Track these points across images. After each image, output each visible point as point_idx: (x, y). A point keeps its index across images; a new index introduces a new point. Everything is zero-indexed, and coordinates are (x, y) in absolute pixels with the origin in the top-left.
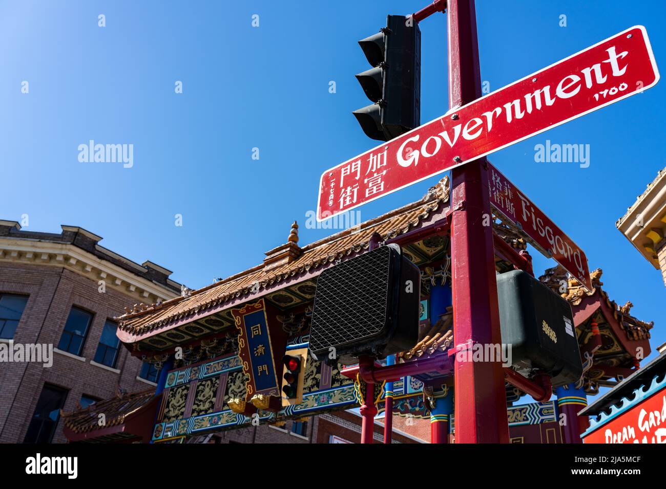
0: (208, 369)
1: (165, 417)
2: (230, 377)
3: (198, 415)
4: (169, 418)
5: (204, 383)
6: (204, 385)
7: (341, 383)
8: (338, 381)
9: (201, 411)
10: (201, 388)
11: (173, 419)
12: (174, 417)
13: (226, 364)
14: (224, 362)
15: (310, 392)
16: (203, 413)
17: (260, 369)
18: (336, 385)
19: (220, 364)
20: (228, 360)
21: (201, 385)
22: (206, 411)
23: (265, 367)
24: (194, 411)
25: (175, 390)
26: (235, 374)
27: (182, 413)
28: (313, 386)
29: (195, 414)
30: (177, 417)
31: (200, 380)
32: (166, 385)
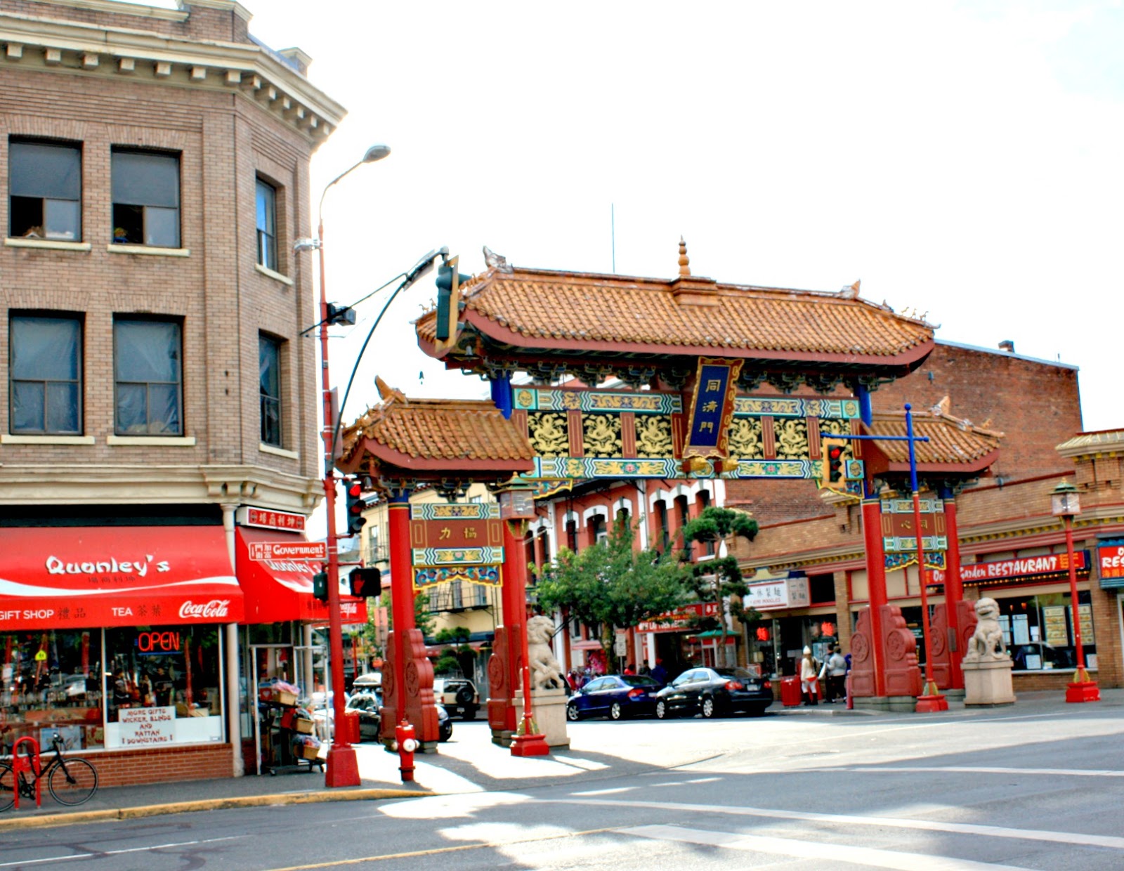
0: (596, 401)
1: (532, 449)
2: (637, 420)
3: (597, 457)
4: (543, 453)
5: (594, 418)
6: (594, 421)
8: (782, 454)
9: (598, 453)
10: (588, 423)
11: (547, 455)
12: (553, 452)
13: (626, 401)
14: (623, 398)
15: (756, 460)
16: (604, 456)
17: (704, 425)
18: (780, 457)
19: (616, 399)
20: (628, 398)
21: (587, 418)
22: (610, 455)
23: (711, 425)
24: (587, 451)
25: (538, 415)
26: (644, 418)
27: (566, 450)
28: (756, 454)
29: (590, 455)
30: (558, 454)
31: (584, 412)
32: (517, 405)
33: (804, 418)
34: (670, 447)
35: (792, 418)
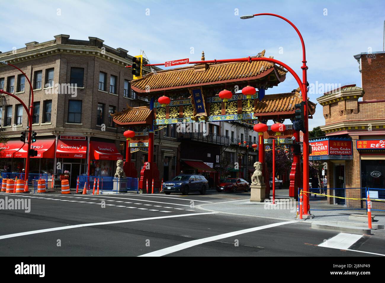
0: (173, 103)
1: (157, 118)
2: (184, 107)
3: (172, 118)
4: (159, 118)
5: (172, 108)
6: (173, 109)
7: (229, 114)
8: (228, 113)
9: (173, 117)
10: (171, 109)
11: (161, 119)
12: (162, 118)
13: (181, 102)
14: (180, 101)
15: (218, 115)
16: (175, 118)
17: (199, 107)
19: (178, 102)
20: (182, 101)
22: (176, 117)
23: (201, 106)
24: (170, 117)
25: (159, 109)
26: (186, 106)
27: (165, 117)
28: (219, 114)
29: (171, 118)
30: (163, 118)
31: (170, 107)
32: (154, 107)
33: (237, 101)
34: (192, 114)
35: (232, 101)
